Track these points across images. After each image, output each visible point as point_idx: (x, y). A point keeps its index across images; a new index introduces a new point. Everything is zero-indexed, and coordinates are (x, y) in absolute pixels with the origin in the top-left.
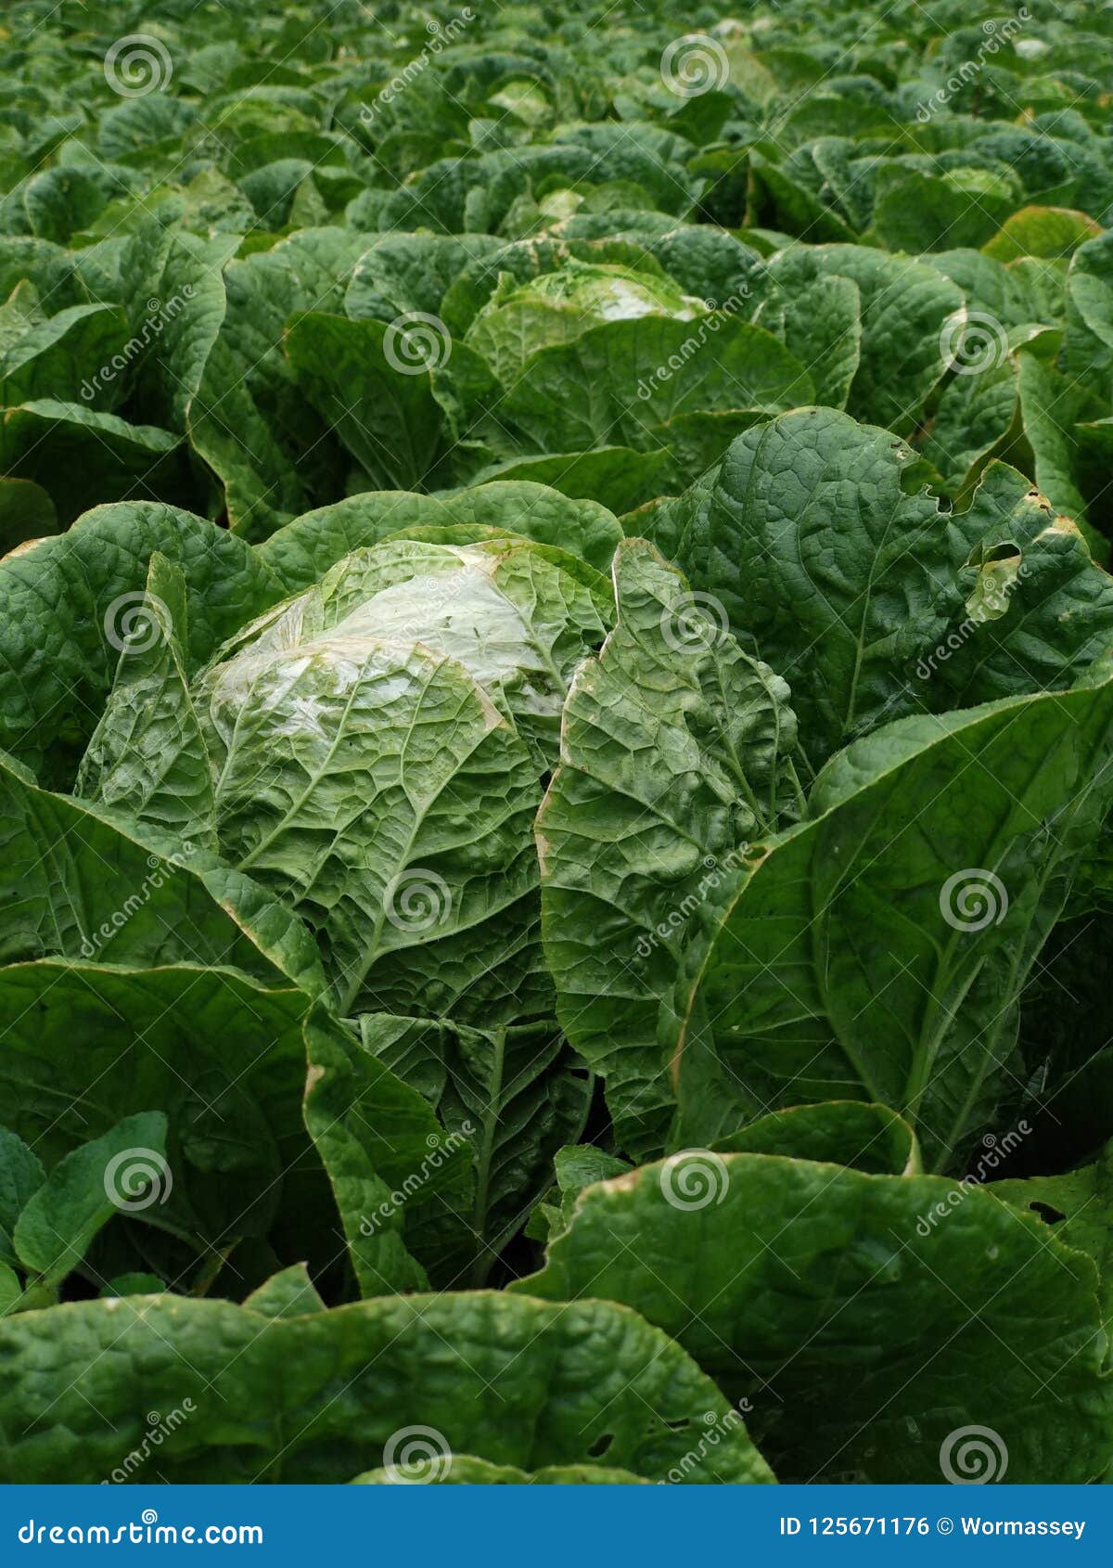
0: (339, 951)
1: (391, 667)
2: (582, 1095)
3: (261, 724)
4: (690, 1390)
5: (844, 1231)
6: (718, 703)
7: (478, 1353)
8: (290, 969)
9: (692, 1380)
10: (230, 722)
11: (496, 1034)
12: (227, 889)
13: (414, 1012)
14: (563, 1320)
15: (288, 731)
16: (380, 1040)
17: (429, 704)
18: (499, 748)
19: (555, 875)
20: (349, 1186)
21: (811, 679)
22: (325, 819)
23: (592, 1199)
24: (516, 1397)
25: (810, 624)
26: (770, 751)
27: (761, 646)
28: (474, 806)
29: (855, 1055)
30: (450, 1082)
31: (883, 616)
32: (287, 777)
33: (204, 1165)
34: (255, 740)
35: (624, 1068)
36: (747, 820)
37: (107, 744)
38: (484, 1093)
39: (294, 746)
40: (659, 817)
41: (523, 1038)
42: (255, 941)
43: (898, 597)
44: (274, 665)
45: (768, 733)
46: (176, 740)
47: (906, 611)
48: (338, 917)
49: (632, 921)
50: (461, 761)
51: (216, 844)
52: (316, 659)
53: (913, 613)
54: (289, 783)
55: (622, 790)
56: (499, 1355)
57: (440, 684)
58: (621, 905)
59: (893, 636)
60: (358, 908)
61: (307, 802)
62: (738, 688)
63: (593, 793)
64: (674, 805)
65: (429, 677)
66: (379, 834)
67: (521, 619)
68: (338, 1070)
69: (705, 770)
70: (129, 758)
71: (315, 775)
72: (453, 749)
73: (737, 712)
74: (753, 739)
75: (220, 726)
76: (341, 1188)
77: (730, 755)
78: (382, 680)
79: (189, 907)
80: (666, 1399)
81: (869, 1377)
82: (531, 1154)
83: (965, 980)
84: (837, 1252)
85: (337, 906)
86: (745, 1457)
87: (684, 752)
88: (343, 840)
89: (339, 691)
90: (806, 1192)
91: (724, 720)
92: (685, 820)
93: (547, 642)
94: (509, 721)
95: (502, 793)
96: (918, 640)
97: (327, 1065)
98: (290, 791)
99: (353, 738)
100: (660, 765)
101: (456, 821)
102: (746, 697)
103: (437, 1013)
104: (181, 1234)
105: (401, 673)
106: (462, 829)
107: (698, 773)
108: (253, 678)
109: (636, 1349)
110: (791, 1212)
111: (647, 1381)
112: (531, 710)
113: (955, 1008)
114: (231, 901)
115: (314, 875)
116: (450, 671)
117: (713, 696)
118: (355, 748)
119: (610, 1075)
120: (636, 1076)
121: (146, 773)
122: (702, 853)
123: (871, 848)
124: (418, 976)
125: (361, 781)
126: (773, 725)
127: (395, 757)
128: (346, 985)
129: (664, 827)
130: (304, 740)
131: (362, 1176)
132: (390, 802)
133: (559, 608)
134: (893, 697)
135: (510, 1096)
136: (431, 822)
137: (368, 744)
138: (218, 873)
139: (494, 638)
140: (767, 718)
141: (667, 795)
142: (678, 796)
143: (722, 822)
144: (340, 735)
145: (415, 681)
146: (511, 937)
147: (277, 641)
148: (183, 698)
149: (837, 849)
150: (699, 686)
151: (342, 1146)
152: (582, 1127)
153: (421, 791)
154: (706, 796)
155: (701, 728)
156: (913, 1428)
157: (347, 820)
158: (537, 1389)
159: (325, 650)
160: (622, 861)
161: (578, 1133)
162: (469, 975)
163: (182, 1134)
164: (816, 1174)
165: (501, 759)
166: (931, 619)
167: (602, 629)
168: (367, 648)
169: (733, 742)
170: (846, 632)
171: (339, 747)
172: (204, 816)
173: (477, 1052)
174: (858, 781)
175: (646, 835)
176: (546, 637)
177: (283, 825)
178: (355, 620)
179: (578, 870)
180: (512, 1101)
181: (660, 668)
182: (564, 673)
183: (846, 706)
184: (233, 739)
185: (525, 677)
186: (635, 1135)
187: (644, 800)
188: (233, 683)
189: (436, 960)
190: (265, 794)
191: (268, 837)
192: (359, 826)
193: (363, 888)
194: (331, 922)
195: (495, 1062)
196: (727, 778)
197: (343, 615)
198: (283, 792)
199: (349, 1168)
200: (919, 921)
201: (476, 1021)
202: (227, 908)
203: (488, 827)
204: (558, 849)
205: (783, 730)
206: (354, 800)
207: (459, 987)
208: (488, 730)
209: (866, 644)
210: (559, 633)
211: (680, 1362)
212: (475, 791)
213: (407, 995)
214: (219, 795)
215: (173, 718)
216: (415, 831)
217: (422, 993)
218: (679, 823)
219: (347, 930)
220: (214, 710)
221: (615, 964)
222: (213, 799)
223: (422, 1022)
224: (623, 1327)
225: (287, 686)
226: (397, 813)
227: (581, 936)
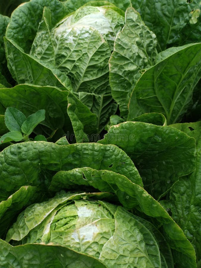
0: (76, 81)
1: (86, 31)
2: (116, 106)
3: (63, 40)
4: (126, 158)
5: (153, 134)
6: (143, 39)
7: (92, 152)
8: (66, 86)
9: (126, 157)
10: (58, 40)
11: (101, 96)
12: (56, 72)
13: (88, 92)
14: (105, 147)
15: (67, 42)
16: (82, 97)
17: (92, 38)
18: (104, 46)
19: (112, 70)
20: (74, 123)
21: (162, 32)
22: (74, 58)
23: (112, 128)
24: (98, 158)
25: (162, 22)
26: (151, 48)
27: (153, 26)
28: (100, 57)
29: (162, 102)
30: (94, 103)
31: (175, 22)
32: (67, 50)
33: (52, 117)
34: (62, 43)
35: (123, 103)
36: (146, 61)
37: (36, 43)
38: (99, 106)
39: (69, 45)
40: (130, 61)
41: (106, 97)
42: (60, 81)
43: (178, 18)
44: (65, 29)
45: (152, 44)
46: (48, 43)
47: (179, 21)
48: (75, 75)
49: (125, 78)
50: (97, 48)
51: (55, 62)
52: (73, 29)
53: (180, 21)
54: (68, 51)
55: (124, 56)
56: (95, 152)
57: (94, 34)
58: (123, 76)
59: (177, 26)
60: (79, 74)
61: (71, 55)
62: (147, 36)
63: (119, 56)
64: (133, 58)
65: (92, 33)
66: (83, 61)
67: (109, 22)
68: (73, 104)
69: (139, 52)
70: (40, 45)
71: (72, 50)
72: (96, 46)
73: (146, 41)
74: (149, 45)
75: (56, 40)
76: (73, 123)
77: (144, 49)
78: (84, 33)
79: (50, 74)
80: (121, 159)
81: (157, 155)
82: (107, 116)
83: (182, 90)
84: (151, 137)
85: (75, 74)
86: (133, 168)
87: (135, 49)
88: (77, 62)
89: (77, 35)
90: (147, 128)
91: (144, 42)
92: (135, 61)
93: (114, 26)
94: (106, 41)
95: (104, 54)
96: (181, 27)
97: (71, 103)
98: (68, 53)
99: (79, 44)
100: (131, 51)
101: (96, 59)
102: (148, 38)
103: (92, 92)
104: (49, 127)
105: (88, 32)
106: (97, 61)
107: (138, 53)
108: (62, 32)
109: (117, 152)
110: (144, 131)
111: (119, 157)
112: (110, 39)
113: (180, 94)
114: (56, 74)
115: (72, 68)
116: (96, 32)
117: (142, 38)
118: (79, 46)
119: (120, 104)
120: (125, 104)
121: (43, 49)
122: (137, 67)
123: (165, 68)
124: (89, 86)
125: (80, 52)
126: (152, 43)
127: (86, 48)
128: (77, 87)
129: (131, 62)
130: (70, 44)
131: (77, 121)
132: (85, 56)
133: (116, 20)
134: (175, 37)
135: (104, 106)
136: (92, 59)
137: (81, 45)
138: (54, 70)
139: (104, 26)
140: (152, 42)
141: (132, 57)
142: (134, 57)
143: (142, 61)
144: (76, 43)
145: (90, 34)
146: (105, 79)
147: (66, 25)
148: (49, 36)
149: (159, 69)
150: (139, 36)
151: (73, 116)
152: (116, 112)
153: (90, 54)
154: (139, 57)
155: (139, 44)
156: (164, 163)
157: (77, 58)
158: (101, 157)
159: (74, 27)
160: (123, 68)
161: (115, 113)
162: (97, 86)
163: (49, 112)
164: (148, 125)
165: (104, 48)
166: (183, 23)
167: (124, 24)
168: (82, 27)
169: (145, 46)
170: (168, 24)
171: (76, 45)
172: (53, 57)
173: (98, 99)
174: (162, 59)
175: (128, 64)
176: (113, 25)
177: (67, 59)
178: (80, 21)
179: (116, 69)
180: (104, 107)
181: (132, 33)
182: (116, 32)
183: (168, 38)
184: (58, 43)
185: (109, 33)
186: (124, 114)
187: (128, 58)
188: (58, 32)
189: (92, 83)
190: (63, 53)
191: (64, 61)
192: (79, 60)
193: (80, 70)
194: (74, 76)
195: (101, 101)
196: (143, 53)
197: (78, 20)
198: (66, 53)
199: (74, 120)
200: (173, 80)
201: (98, 94)
202: (55, 76)
203: (102, 60)
204: (113, 66)
205: (154, 44)
206: (79, 55)
207: (96, 88)
208: (102, 43)
209: (172, 27)
210: (116, 25)
211: (124, 154)
212: (100, 54)
213: (87, 89)
214: (55, 53)
215: (47, 39)
216: (89, 61)
217: (89, 89)
218: (134, 62)
219: (77, 77)
220: (55, 37)
221: (121, 85)
222: (54, 54)
223: (89, 94)
224: (115, 149)
225: (68, 33)
226: (86, 57)
227: (116, 81)
